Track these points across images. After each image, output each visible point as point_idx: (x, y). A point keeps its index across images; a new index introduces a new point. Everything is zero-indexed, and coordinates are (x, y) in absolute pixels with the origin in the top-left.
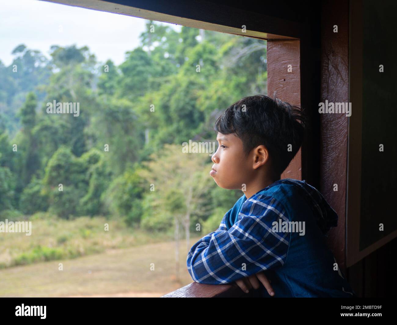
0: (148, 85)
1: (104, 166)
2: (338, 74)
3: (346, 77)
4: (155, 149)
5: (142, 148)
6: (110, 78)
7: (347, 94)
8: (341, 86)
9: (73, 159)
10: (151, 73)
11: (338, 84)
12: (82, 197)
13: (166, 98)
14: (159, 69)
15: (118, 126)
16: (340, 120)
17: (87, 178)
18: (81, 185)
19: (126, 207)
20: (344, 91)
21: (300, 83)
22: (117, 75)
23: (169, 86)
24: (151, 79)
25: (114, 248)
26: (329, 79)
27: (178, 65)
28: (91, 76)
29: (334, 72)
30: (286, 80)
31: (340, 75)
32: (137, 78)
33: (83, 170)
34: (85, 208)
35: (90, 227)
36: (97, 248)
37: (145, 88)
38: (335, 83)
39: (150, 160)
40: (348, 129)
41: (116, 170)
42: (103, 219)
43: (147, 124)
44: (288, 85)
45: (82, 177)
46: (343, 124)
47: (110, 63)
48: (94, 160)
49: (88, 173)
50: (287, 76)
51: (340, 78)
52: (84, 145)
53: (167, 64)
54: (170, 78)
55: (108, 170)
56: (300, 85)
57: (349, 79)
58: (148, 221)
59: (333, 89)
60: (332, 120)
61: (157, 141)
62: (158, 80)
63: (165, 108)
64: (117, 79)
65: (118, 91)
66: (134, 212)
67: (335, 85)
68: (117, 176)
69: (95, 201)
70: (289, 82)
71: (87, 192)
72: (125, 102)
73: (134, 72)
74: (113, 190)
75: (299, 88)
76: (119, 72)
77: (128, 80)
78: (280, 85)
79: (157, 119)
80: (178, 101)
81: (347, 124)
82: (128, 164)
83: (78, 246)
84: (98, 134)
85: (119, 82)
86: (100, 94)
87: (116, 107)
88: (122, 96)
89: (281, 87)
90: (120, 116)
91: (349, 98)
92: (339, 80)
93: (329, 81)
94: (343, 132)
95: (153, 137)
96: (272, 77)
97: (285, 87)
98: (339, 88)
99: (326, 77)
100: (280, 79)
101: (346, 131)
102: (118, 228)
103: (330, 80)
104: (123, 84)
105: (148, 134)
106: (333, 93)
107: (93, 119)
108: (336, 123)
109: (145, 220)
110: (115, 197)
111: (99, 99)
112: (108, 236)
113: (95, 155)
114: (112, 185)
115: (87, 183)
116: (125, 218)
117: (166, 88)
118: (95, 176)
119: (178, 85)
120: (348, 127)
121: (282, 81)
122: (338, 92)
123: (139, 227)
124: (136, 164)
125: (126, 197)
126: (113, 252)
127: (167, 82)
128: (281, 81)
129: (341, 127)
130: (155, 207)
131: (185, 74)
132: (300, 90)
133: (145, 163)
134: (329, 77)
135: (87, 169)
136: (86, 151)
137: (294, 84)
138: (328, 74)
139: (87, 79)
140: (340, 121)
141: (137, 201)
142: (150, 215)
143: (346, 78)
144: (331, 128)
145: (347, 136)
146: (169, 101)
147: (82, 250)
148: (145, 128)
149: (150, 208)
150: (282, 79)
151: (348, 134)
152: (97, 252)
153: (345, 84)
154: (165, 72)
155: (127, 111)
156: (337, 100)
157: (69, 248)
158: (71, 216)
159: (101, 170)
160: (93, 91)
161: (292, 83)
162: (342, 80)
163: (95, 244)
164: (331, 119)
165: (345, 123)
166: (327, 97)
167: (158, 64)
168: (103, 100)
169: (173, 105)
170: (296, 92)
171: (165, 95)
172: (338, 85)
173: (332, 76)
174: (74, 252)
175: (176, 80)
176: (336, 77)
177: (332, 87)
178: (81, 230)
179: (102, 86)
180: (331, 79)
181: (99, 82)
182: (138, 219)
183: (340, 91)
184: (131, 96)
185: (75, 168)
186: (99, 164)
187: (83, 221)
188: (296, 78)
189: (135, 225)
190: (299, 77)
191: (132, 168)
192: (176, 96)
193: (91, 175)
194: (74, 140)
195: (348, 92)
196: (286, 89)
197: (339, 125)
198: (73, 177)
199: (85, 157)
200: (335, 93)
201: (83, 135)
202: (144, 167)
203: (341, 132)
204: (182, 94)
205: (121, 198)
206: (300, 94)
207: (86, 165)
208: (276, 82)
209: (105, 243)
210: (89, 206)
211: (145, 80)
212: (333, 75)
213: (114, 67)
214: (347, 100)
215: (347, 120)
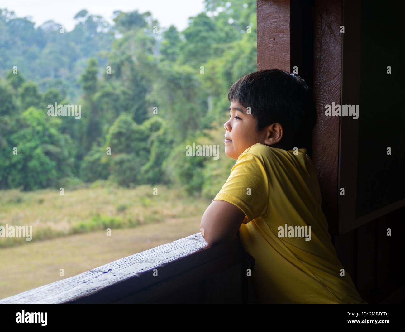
0: (212, 51)
1: (165, 133)
2: (331, 33)
3: (340, 36)
4: (217, 116)
5: (204, 116)
6: (173, 44)
7: (340, 54)
8: (334, 46)
9: (135, 126)
10: (214, 40)
11: (330, 44)
12: (143, 165)
13: (229, 65)
14: (223, 35)
15: (180, 93)
16: (333, 81)
17: (148, 145)
18: (142, 153)
19: (188, 176)
20: (337, 51)
21: (290, 43)
22: (180, 41)
23: (233, 52)
24: (214, 45)
25: (174, 217)
26: (322, 38)
27: (242, 31)
28: (153, 42)
29: (327, 31)
30: (276, 39)
31: (333, 35)
32: (200, 44)
33: (145, 138)
34: (146, 176)
35: (150, 196)
36: (157, 216)
37: (209, 55)
38: (329, 43)
39: (211, 128)
40: (341, 91)
41: (178, 139)
42: (164, 188)
43: (209, 91)
44: (277, 44)
45: (143, 145)
46: (336, 86)
47: (172, 29)
48: (156, 127)
49: (149, 141)
50: (277, 34)
51: (333, 37)
52: (145, 113)
53: (231, 30)
54: (234, 44)
55: (169, 137)
56: (289, 45)
57: (342, 39)
58: (210, 191)
59: (326, 49)
60: (325, 81)
61: (219, 109)
62: (222, 46)
63: (228, 75)
64: (179, 45)
65: (181, 58)
66: (196, 181)
67: (328, 44)
68: (179, 144)
69: (157, 169)
70: (278, 42)
71: (148, 160)
72: (187, 69)
73: (197, 38)
74: (174, 159)
75: (289, 48)
76: (182, 38)
77: (191, 46)
78: (270, 44)
79: (219, 86)
80: (241, 67)
81: (340, 85)
82: (190, 132)
83: (138, 215)
84: (160, 101)
85: (182, 48)
86: (162, 60)
87: (178, 73)
88: (184, 63)
89: (270, 47)
90: (183, 83)
91: (342, 59)
92: (332, 39)
93: (321, 41)
94: (336, 93)
95: (215, 105)
96: (262, 36)
97: (275, 46)
98: (332, 48)
99: (319, 37)
100: (270, 38)
101: (339, 93)
102: (179, 197)
103: (323, 40)
104: (186, 50)
105: (211, 101)
106: (326, 53)
107: (156, 86)
108: (328, 84)
109: (206, 189)
110: (176, 165)
111: (160, 66)
112: (168, 204)
113: (156, 122)
114: (174, 153)
115: (148, 151)
116: (186, 187)
117: (229, 55)
118: (156, 144)
119: (242, 52)
120: (341, 89)
121: (272, 40)
122: (331, 52)
123: (200, 196)
124: (198, 132)
125: (187, 165)
126: (173, 221)
127: (230, 48)
128: (270, 40)
129: (334, 89)
130: (217, 176)
131: (249, 41)
132: (289, 50)
133: (206, 131)
134: (322, 36)
135: (148, 137)
136: (147, 119)
137: (284, 43)
138: (321, 33)
139: (149, 45)
140: (333, 83)
141: (199, 170)
142: (211, 184)
143: (339, 38)
144: (324, 89)
145: (340, 98)
146: (232, 68)
147: (141, 219)
148: (207, 95)
149: (211, 176)
150: (272, 38)
151: (341, 96)
152: (157, 221)
153: (338, 44)
154: (229, 38)
155: (189, 78)
156: (330, 61)
157: (128, 217)
158: (132, 185)
159: (162, 137)
160: (155, 57)
161: (282, 42)
162: (335, 40)
163: (156, 213)
164: (323, 81)
165: (338, 85)
166: (320, 57)
167: (222, 30)
168: (164, 66)
169: (236, 72)
170: (285, 52)
171: (228, 62)
172: (332, 45)
173: (325, 36)
174: (134, 220)
175: (239, 46)
176: (330, 36)
177: (326, 47)
178: (142, 198)
179: (164, 52)
180: (324, 38)
181: (161, 47)
182: (199, 188)
183: (333, 52)
184: (194, 63)
185: (137, 136)
186: (161, 132)
187: (143, 189)
188: (285, 37)
189: (196, 194)
190: (289, 36)
191: (193, 136)
192: (239, 63)
193: (152, 142)
194: (136, 106)
195: (341, 52)
196: (276, 49)
197: (332, 86)
198: (134, 144)
199: (147, 124)
200: (328, 53)
201: (145, 102)
202: (205, 135)
203: (334, 94)
204: (246, 60)
205: (182, 166)
206: (289, 54)
207: (147, 132)
208: (266, 41)
209: (166, 212)
210: (150, 174)
211: (209, 46)
212: (326, 34)
213: (177, 32)
214: (340, 61)
215: (340, 81)
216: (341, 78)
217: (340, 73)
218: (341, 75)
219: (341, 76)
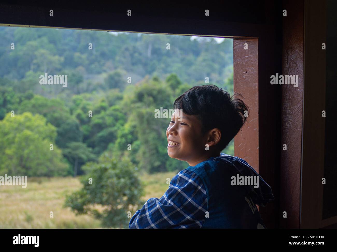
3: (302, 69)
7: (302, 85)
21: (258, 75)
30: (247, 72)
50: (248, 69)
51: (297, 70)
56: (258, 77)
57: (303, 72)
70: (249, 74)
75: (257, 79)
78: (243, 76)
81: (302, 110)
92: (296, 72)
94: (299, 116)
97: (247, 78)
99: (286, 70)
101: (301, 116)
103: (289, 72)
108: (293, 109)
120: (302, 113)
128: (244, 73)
129: (297, 113)
132: (258, 81)
134: (288, 69)
137: (253, 76)
138: (287, 67)
140: (296, 108)
144: (289, 113)
145: (302, 120)
162: (298, 72)
165: (300, 109)
170: (254, 83)
176: (294, 69)
188: (255, 70)
195: (303, 83)
196: (248, 80)
197: (296, 110)
203: (297, 117)
206: (258, 84)
208: (240, 74)
212: (291, 68)
214: (302, 90)
215: (302, 107)
216: (303, 104)
217: (302, 100)
218: (303, 101)
219: (303, 103)
